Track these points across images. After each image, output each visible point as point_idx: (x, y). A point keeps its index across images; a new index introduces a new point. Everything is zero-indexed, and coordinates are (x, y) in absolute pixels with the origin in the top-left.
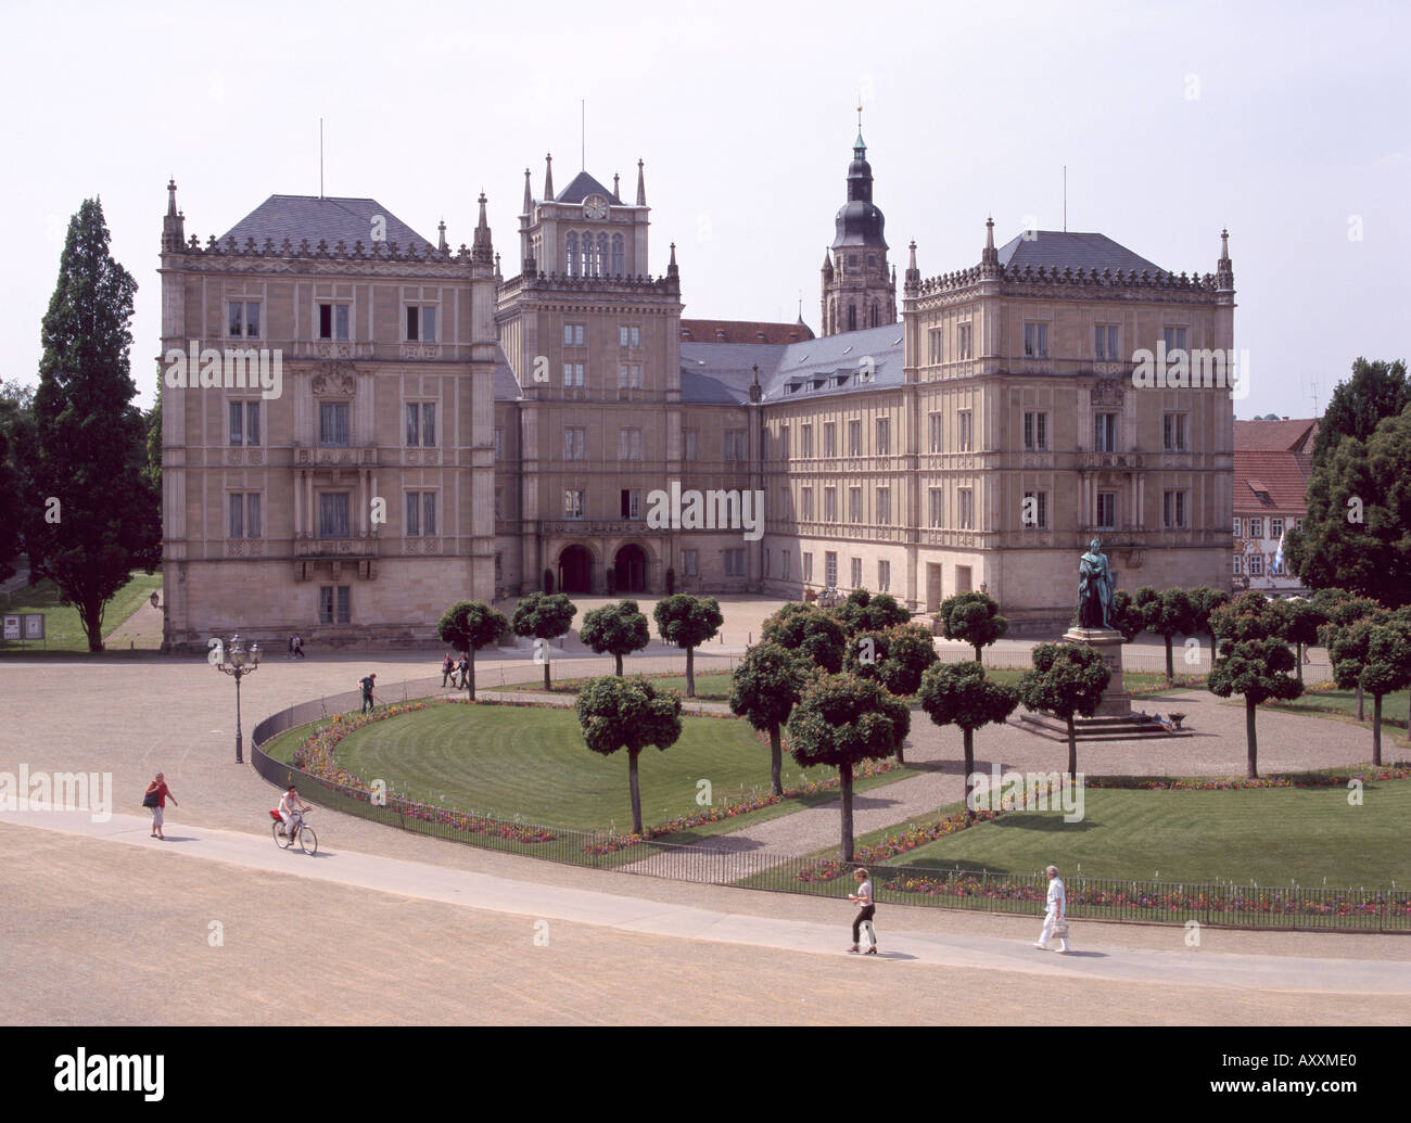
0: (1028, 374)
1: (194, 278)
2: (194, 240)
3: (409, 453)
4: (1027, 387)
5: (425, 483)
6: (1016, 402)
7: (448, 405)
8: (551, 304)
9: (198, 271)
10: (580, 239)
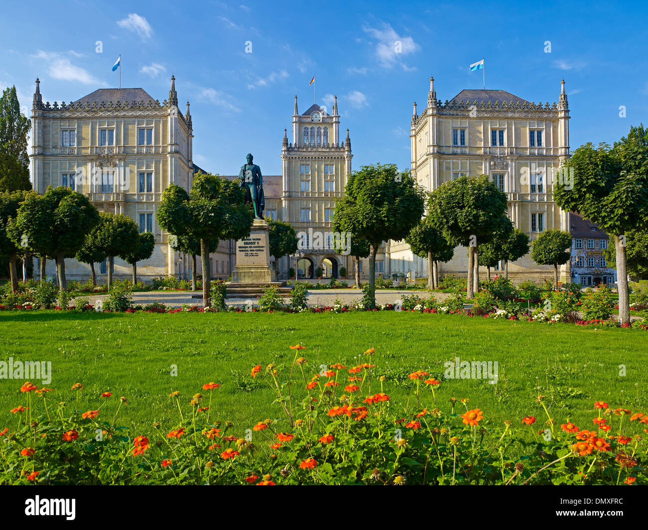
0: (454, 154)
1: (47, 121)
2: (48, 104)
3: (139, 195)
4: (454, 161)
5: (147, 209)
6: (448, 168)
7: (157, 173)
8: (294, 156)
9: (50, 118)
10: (309, 130)
